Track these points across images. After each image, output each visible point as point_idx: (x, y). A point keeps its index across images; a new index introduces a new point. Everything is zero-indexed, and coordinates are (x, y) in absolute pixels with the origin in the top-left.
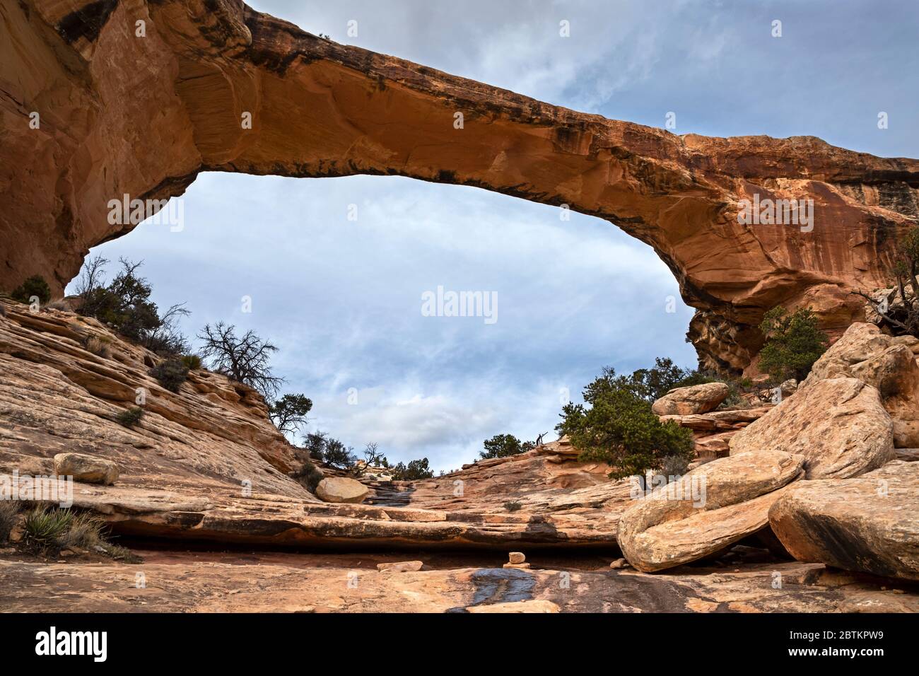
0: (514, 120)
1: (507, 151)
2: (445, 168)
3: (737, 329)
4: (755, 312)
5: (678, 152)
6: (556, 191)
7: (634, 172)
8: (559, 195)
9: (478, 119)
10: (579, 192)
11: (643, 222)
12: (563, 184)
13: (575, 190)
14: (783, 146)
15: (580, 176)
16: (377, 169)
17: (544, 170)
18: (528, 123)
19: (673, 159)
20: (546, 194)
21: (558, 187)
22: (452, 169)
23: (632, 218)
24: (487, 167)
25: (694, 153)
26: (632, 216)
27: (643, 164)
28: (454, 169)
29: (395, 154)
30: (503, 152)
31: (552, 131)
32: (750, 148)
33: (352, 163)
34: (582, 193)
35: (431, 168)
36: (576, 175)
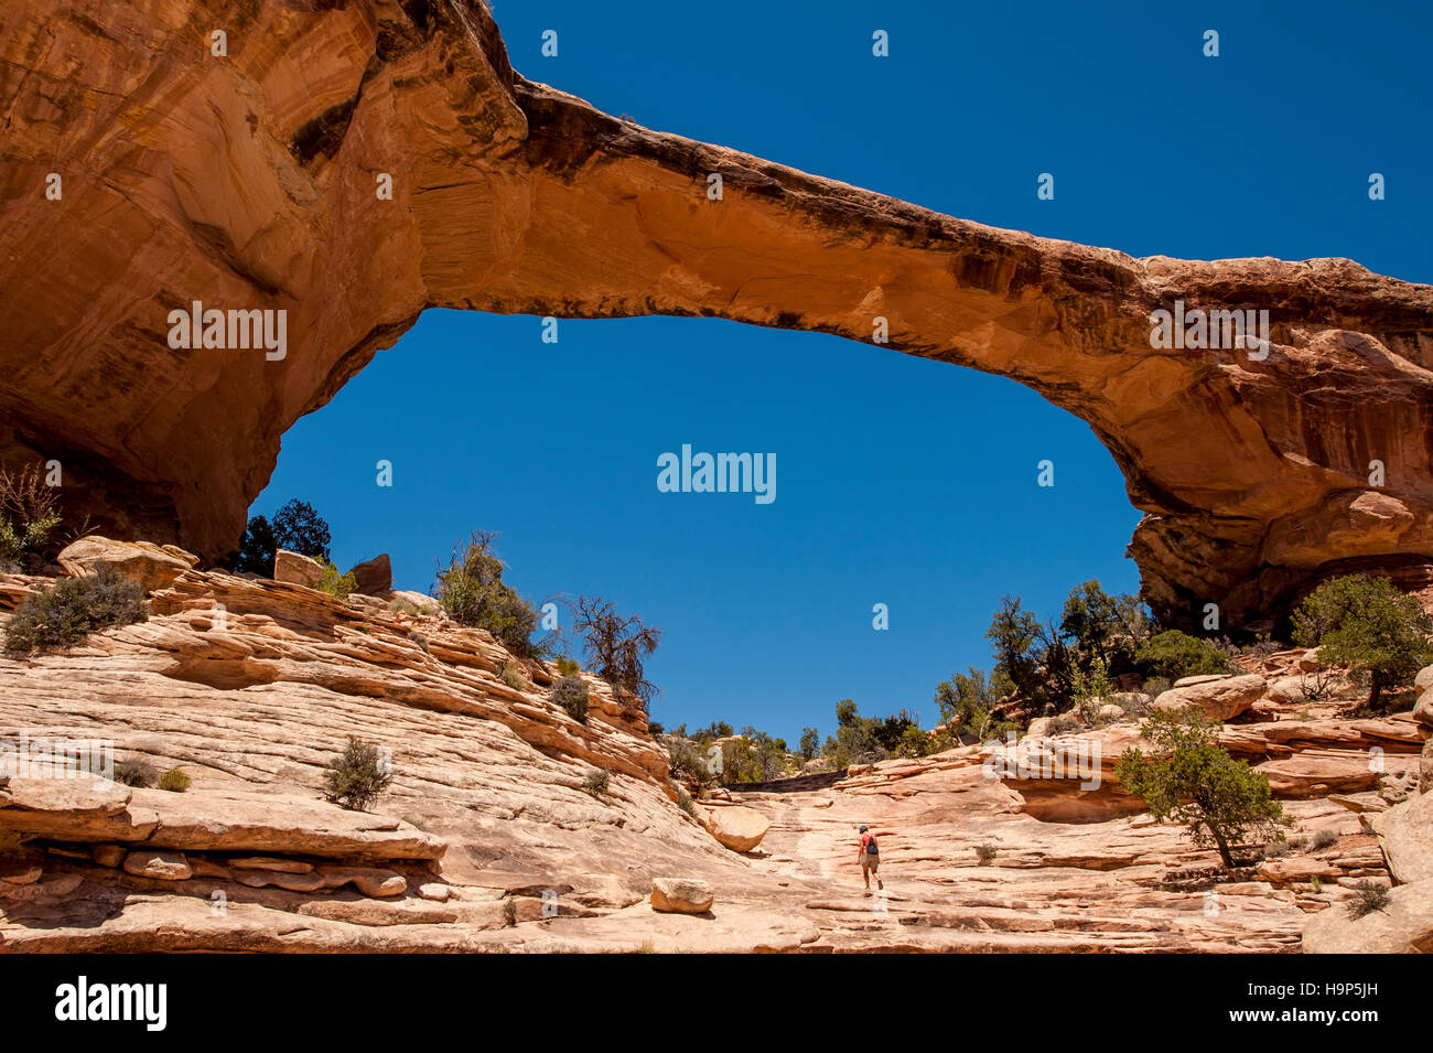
0: (901, 245)
1: (884, 287)
2: (788, 310)
3: (1214, 546)
4: (1245, 526)
5: (1140, 289)
6: (951, 344)
7: (1074, 320)
8: (955, 349)
9: (850, 244)
10: (986, 345)
11: (1079, 390)
12: (962, 333)
13: (980, 342)
14: (1299, 274)
15: (992, 323)
16: (686, 308)
17: (939, 315)
18: (922, 248)
19: (1135, 299)
20: (934, 347)
21: (956, 338)
22: (798, 311)
23: (1065, 384)
24: (852, 308)
25: (1164, 289)
26: (1064, 381)
27: (1089, 308)
28: (802, 311)
29: (718, 288)
30: (878, 288)
31: (957, 259)
32: (1249, 278)
33: (651, 301)
34: (991, 346)
35: (767, 310)
36: (984, 322)
